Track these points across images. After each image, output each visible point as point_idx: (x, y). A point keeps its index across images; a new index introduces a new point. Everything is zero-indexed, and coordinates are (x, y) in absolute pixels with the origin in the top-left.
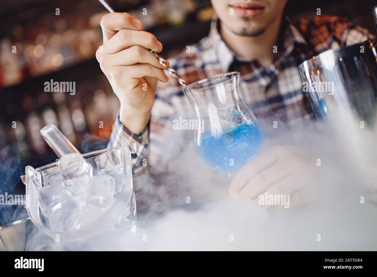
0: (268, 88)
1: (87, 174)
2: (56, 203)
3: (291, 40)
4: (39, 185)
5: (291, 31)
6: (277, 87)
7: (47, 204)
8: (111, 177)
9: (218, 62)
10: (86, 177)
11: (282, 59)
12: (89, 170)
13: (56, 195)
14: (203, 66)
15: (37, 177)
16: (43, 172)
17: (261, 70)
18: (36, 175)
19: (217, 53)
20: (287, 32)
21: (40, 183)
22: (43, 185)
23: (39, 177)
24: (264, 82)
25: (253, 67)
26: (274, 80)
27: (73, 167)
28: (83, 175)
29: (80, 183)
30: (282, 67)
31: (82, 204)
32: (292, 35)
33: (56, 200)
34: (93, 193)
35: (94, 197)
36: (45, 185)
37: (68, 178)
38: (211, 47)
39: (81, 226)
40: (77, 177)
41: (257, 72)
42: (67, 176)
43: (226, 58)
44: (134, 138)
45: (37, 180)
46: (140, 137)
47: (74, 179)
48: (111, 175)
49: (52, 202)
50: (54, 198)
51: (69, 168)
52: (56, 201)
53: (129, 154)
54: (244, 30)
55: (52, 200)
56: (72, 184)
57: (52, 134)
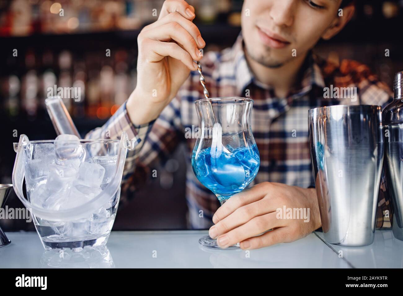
0: (274, 120)
1: (80, 158)
2: (43, 179)
3: (311, 80)
4: (30, 156)
5: (313, 71)
6: (284, 123)
7: (33, 177)
8: (102, 167)
9: (234, 78)
10: (78, 161)
11: (296, 97)
12: (82, 154)
13: (44, 171)
14: (219, 80)
15: (29, 148)
16: (37, 144)
17: (275, 100)
18: (29, 146)
19: (236, 68)
20: (309, 71)
21: (31, 155)
22: (33, 158)
23: (31, 148)
24: (272, 113)
25: (268, 95)
26: (282, 115)
27: (68, 148)
28: (76, 158)
29: (71, 166)
30: (294, 104)
31: (67, 187)
32: (313, 75)
33: (43, 175)
34: (81, 179)
35: (81, 183)
36: (36, 158)
37: (60, 157)
38: (232, 60)
39: (60, 207)
40: (69, 158)
41: (269, 101)
42: (59, 155)
43: (244, 78)
44: (131, 128)
45: (29, 151)
46: (137, 130)
47: (66, 160)
48: (102, 165)
49: (39, 177)
50: (41, 173)
51: (64, 149)
52: (43, 177)
53: (125, 149)
54: (262, 58)
55: (40, 175)
56: (63, 164)
57: (56, 107)
